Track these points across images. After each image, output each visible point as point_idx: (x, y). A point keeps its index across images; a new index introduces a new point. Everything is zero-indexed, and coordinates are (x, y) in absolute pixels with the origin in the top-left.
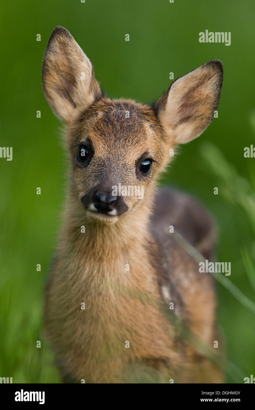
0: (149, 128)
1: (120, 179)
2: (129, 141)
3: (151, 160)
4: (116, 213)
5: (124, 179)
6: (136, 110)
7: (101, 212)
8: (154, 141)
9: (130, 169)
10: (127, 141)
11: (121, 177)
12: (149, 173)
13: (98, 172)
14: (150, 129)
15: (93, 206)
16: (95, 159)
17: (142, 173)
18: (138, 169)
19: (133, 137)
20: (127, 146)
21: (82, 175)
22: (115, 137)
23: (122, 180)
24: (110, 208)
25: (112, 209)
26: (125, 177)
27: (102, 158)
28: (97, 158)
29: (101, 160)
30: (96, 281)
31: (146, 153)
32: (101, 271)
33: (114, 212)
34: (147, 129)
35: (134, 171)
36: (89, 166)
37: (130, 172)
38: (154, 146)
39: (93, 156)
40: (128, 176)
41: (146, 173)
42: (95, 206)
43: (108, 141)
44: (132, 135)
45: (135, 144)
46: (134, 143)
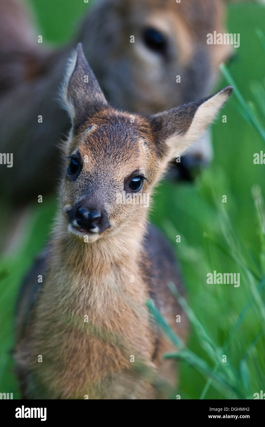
0: (143, 144)
1: (106, 196)
2: (119, 158)
3: (142, 177)
4: (98, 231)
5: (111, 196)
6: (132, 126)
7: (83, 228)
8: (147, 158)
9: (118, 186)
10: (118, 157)
11: (107, 193)
12: (139, 190)
13: (84, 187)
14: (145, 145)
15: (75, 222)
16: (83, 173)
17: (131, 190)
18: (127, 186)
19: (124, 153)
20: (116, 162)
21: (71, 188)
22: (105, 152)
23: (108, 197)
24: (92, 225)
25: (95, 226)
26: (111, 193)
27: (90, 173)
28: (85, 172)
29: (89, 175)
30: (85, 294)
31: (137, 171)
32: (89, 284)
33: (96, 230)
34: (141, 145)
35: (122, 188)
36: (78, 180)
37: (118, 189)
38: (147, 163)
39: (81, 171)
40: (115, 192)
41: (136, 190)
42: (78, 223)
43: (97, 156)
44: (123, 151)
45: (126, 161)
46: (124, 160)
